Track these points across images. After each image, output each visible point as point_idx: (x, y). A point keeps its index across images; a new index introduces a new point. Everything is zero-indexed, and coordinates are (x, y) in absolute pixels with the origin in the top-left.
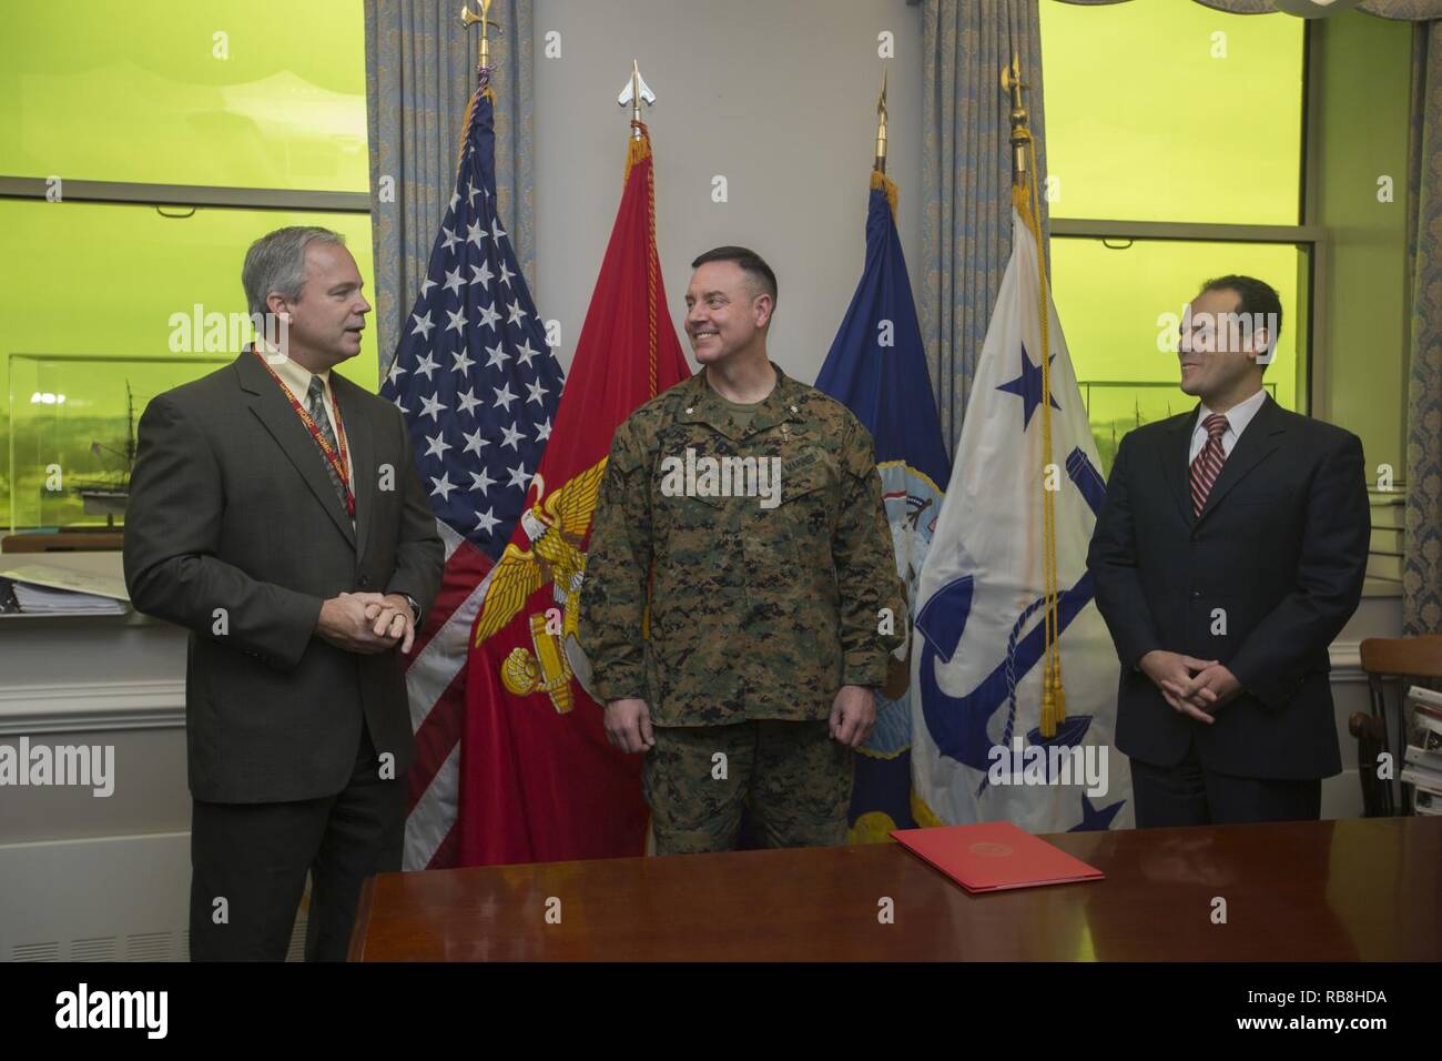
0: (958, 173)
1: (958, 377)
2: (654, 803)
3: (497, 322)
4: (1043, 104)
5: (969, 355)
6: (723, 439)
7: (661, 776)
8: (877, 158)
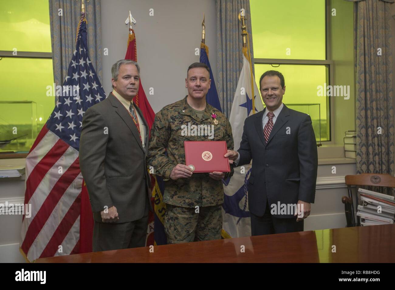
0: (227, 43)
1: (229, 103)
2: (170, 234)
3: (89, 88)
4: (251, 25)
5: (232, 96)
6: (195, 121)
7: (172, 225)
8: (202, 39)
